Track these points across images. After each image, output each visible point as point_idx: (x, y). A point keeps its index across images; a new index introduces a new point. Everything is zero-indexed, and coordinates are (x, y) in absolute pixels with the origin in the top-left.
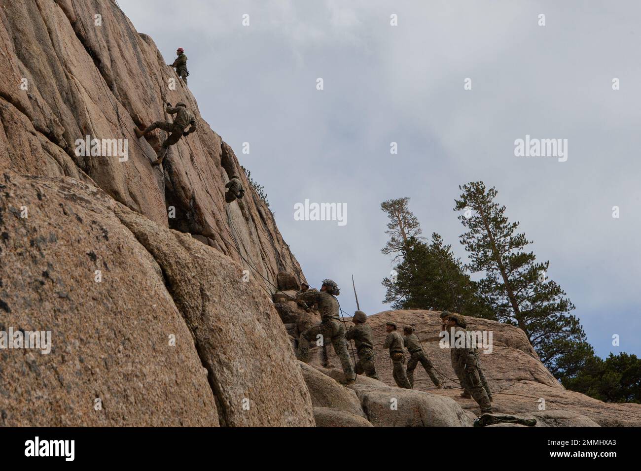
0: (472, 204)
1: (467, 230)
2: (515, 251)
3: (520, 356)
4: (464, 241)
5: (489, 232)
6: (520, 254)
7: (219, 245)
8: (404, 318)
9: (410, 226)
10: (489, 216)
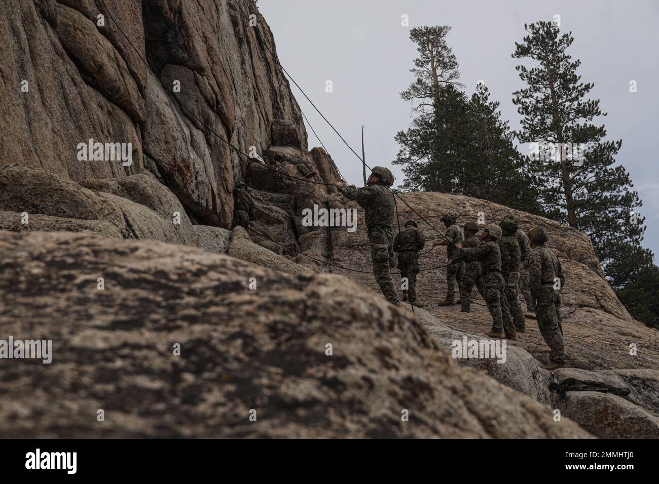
0: (538, 52)
1: (525, 85)
2: (581, 121)
3: (584, 273)
4: (518, 100)
5: (553, 91)
6: (588, 126)
7: (210, 84)
8: (439, 205)
9: (445, 66)
10: (557, 71)
